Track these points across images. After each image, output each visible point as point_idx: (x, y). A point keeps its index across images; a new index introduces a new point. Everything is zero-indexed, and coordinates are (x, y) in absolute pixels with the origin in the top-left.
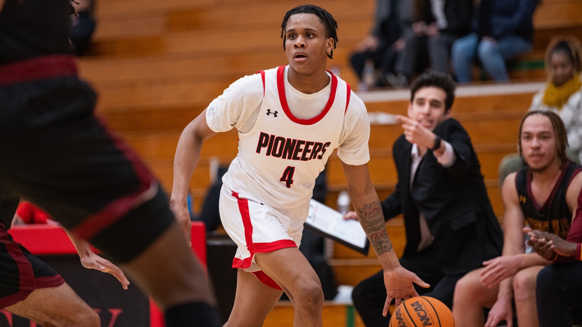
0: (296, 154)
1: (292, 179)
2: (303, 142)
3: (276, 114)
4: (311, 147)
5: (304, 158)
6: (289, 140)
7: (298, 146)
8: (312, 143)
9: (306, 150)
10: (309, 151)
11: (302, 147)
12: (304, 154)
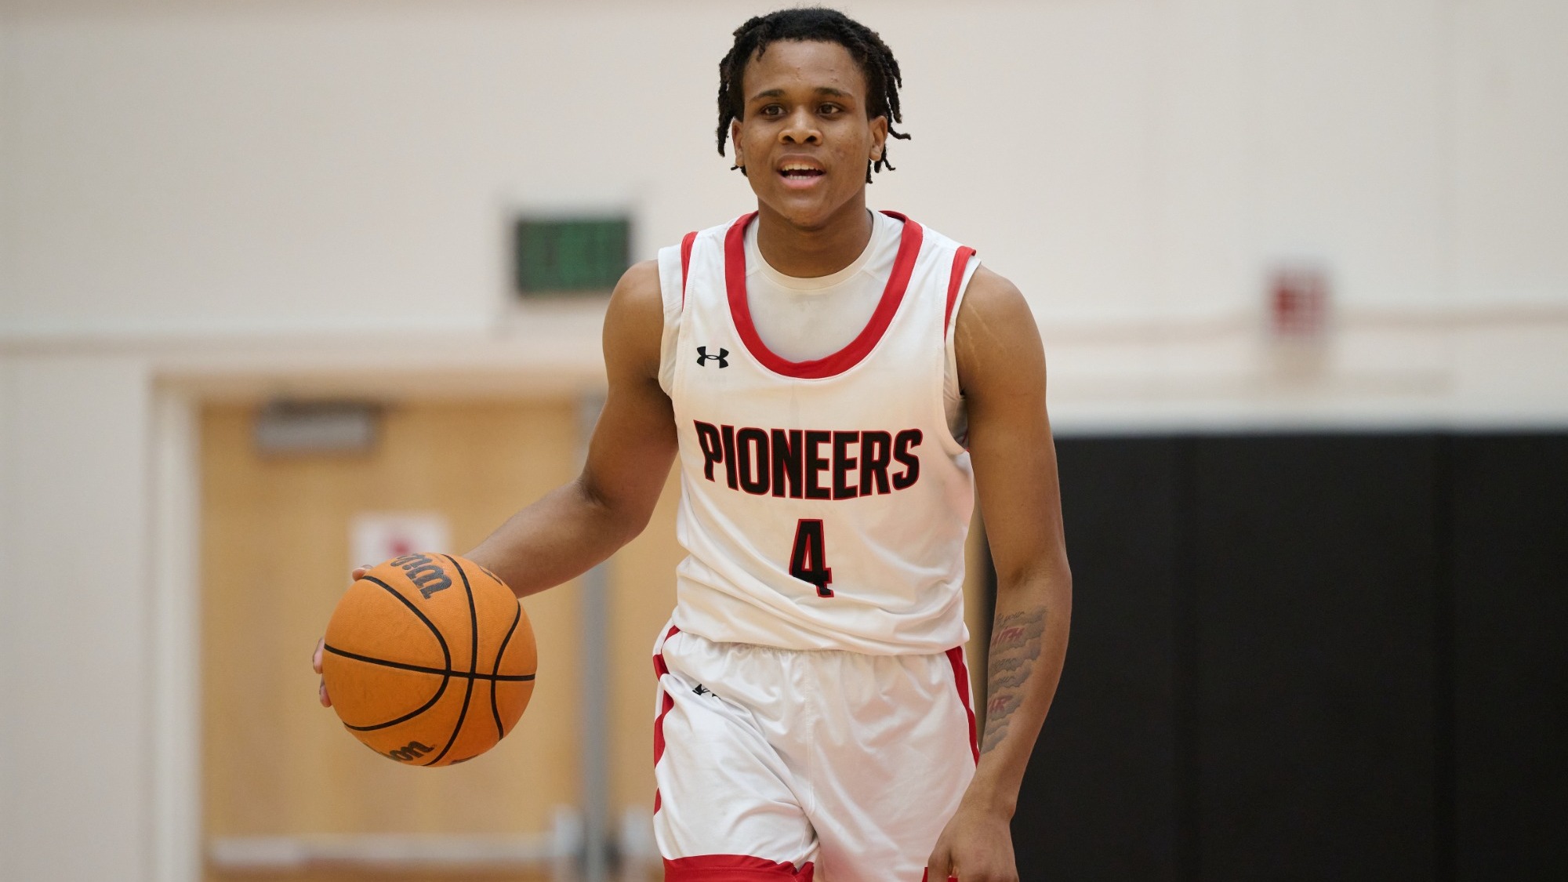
0: (813, 479)
1: (827, 566)
2: (824, 436)
3: (722, 358)
4: (853, 451)
5: (843, 492)
6: (778, 434)
7: (812, 451)
8: (852, 437)
9: (842, 464)
10: (852, 464)
11: (825, 451)
12: (839, 478)
